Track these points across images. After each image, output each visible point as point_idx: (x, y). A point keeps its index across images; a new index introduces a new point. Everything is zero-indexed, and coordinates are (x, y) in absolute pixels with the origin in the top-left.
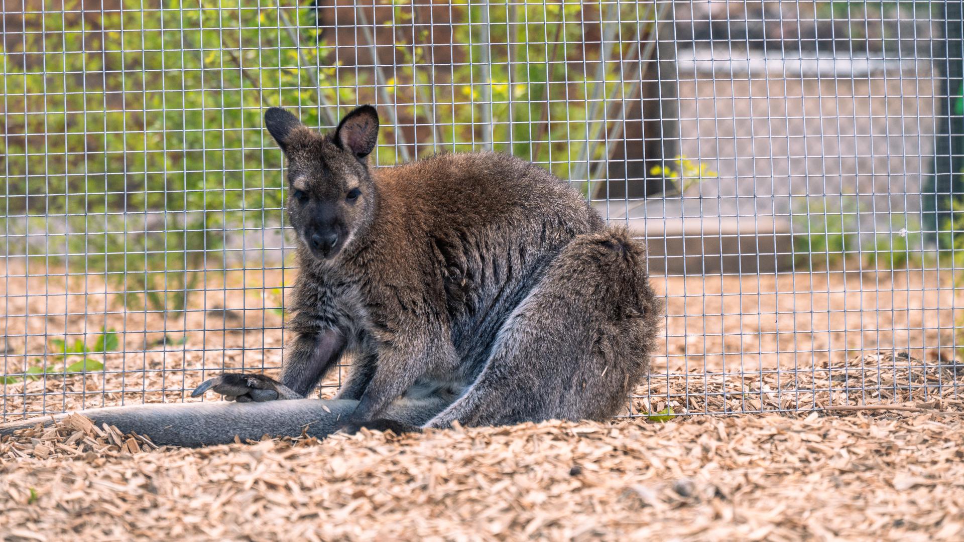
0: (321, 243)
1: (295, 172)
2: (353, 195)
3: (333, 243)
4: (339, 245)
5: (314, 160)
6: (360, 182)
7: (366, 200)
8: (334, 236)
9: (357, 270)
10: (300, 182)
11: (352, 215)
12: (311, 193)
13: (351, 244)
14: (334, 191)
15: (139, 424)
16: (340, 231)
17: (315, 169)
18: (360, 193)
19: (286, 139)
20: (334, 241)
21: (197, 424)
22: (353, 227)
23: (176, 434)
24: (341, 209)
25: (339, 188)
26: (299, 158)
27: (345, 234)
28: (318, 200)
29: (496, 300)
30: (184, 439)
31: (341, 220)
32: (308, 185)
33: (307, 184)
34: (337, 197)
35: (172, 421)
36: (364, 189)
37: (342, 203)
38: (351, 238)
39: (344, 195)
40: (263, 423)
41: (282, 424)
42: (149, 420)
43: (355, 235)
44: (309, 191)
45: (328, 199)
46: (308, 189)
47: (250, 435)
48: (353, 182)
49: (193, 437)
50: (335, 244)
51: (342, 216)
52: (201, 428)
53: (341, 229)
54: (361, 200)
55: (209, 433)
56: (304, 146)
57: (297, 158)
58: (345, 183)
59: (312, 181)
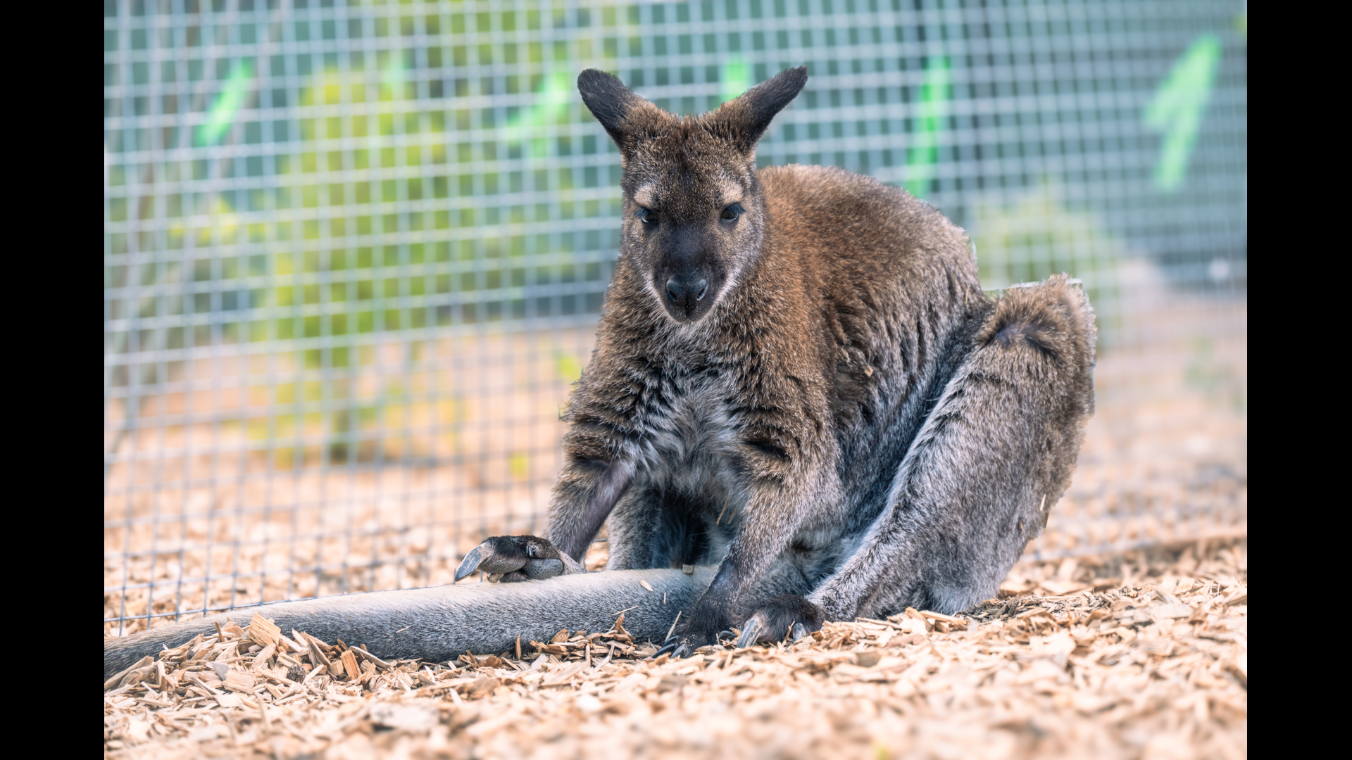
0: (681, 295)
1: (636, 176)
2: (730, 213)
3: (700, 294)
4: (711, 296)
5: (668, 159)
6: (744, 192)
7: (753, 223)
8: (703, 282)
9: (736, 345)
10: (645, 194)
11: (729, 246)
12: (663, 213)
13: (729, 296)
14: (700, 208)
15: (349, 628)
16: (712, 274)
17: (669, 173)
18: (743, 211)
19: (622, 123)
20: (703, 291)
21: (452, 622)
22: (733, 266)
23: (415, 640)
24: (713, 237)
25: (707, 203)
26: (643, 153)
27: (721, 278)
28: (674, 224)
29: (905, 398)
30: (428, 648)
31: (712, 255)
32: (657, 200)
33: (656, 198)
34: (704, 219)
35: (408, 619)
36: (748, 204)
37: (715, 228)
38: (730, 283)
39: (716, 213)
40: (556, 613)
41: (585, 614)
42: (367, 619)
43: (737, 278)
44: (658, 211)
45: (691, 222)
46: (657, 206)
47: (536, 635)
48: (732, 193)
49: (445, 643)
50: (703, 295)
51: (714, 247)
52: (459, 629)
53: (713, 270)
54: (743, 222)
55: (471, 635)
56: (653, 134)
57: (639, 154)
58: (718, 194)
59: (664, 194)
